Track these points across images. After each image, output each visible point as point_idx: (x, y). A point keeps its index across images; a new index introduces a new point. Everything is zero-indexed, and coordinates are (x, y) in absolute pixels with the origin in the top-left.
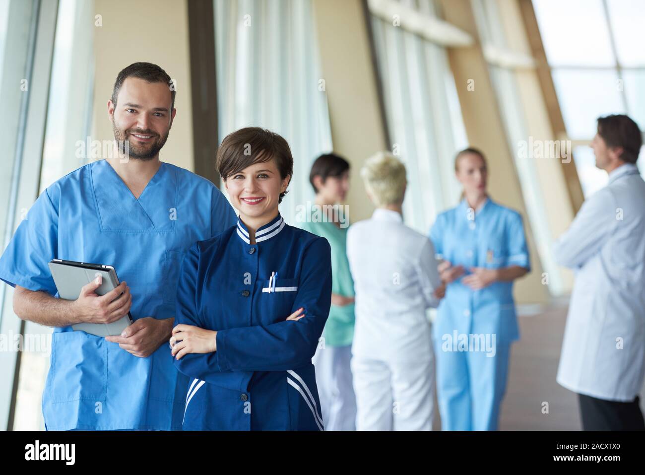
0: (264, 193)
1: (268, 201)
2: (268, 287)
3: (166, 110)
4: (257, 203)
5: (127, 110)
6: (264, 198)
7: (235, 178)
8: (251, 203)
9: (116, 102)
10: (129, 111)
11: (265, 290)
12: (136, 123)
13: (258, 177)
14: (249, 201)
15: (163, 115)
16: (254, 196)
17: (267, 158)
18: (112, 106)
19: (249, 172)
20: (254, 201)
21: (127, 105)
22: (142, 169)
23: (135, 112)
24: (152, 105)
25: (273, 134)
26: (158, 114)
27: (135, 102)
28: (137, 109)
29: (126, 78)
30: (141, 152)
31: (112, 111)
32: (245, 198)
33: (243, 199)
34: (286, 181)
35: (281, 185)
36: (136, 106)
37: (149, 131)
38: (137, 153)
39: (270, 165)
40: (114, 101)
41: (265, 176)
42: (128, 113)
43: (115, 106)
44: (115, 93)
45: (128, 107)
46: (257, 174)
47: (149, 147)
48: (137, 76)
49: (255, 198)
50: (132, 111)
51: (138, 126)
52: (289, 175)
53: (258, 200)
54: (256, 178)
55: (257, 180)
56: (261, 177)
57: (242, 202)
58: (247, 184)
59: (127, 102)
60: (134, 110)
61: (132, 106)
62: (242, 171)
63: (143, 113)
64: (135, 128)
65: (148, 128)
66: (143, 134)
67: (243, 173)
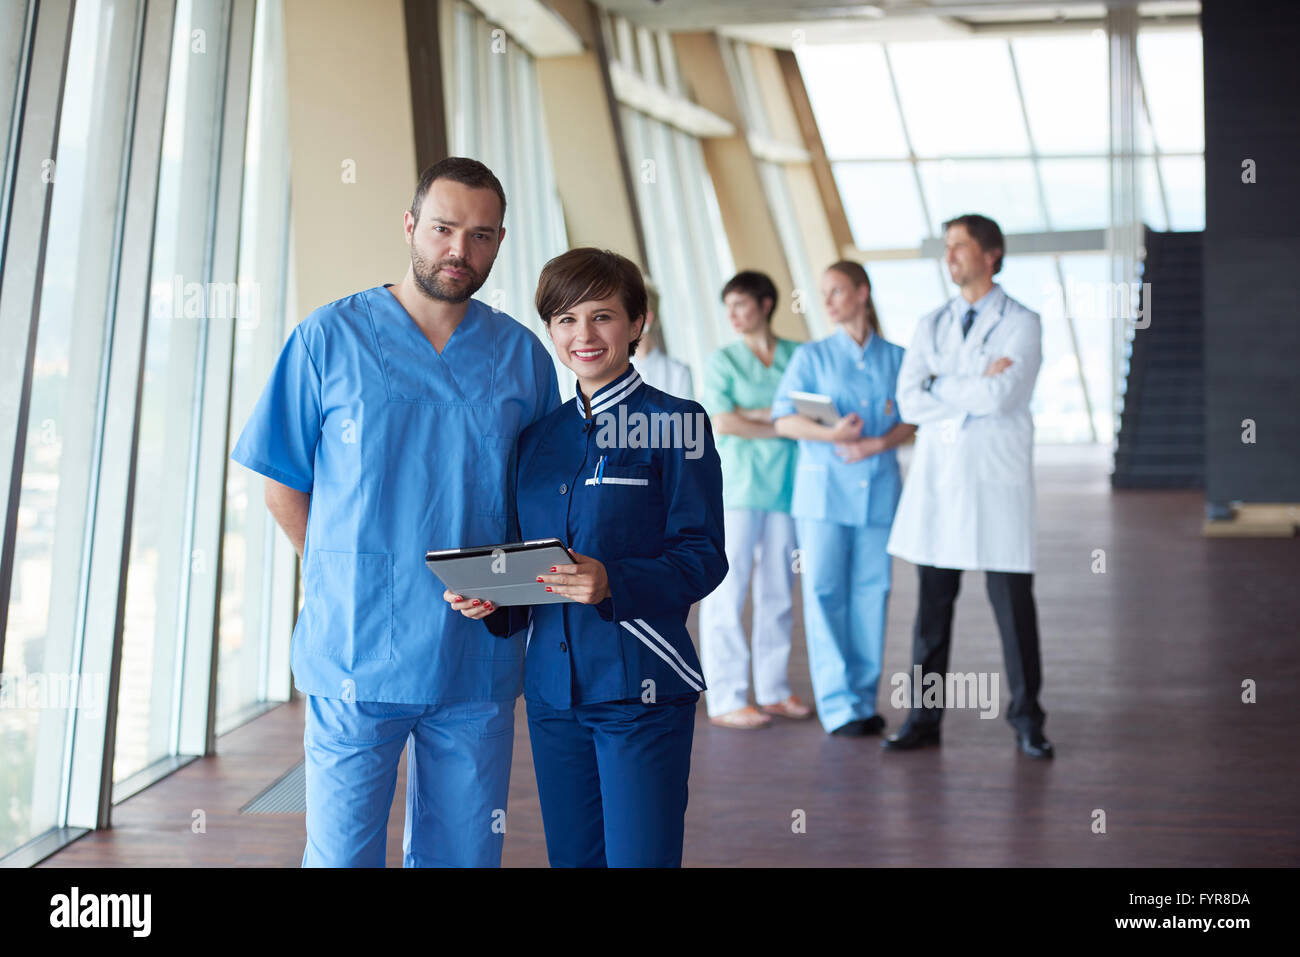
0: (605, 343)
1: (611, 355)
2: (593, 477)
3: (492, 230)
4: (594, 358)
5: (434, 228)
6: (605, 350)
7: (562, 321)
8: (586, 360)
9: (418, 215)
10: (438, 229)
11: (589, 482)
12: (448, 250)
13: (595, 319)
14: (584, 355)
15: (488, 238)
16: (589, 347)
17: (607, 293)
18: (411, 220)
19: (581, 311)
20: (590, 354)
21: (434, 220)
22: (448, 314)
24: (473, 222)
25: (618, 256)
26: (481, 236)
27: (449, 217)
28: (450, 227)
29: (435, 179)
30: (452, 292)
31: (412, 228)
32: (579, 351)
33: (574, 352)
34: (638, 324)
35: (629, 330)
36: (450, 223)
37: (463, 264)
38: (445, 295)
39: (614, 302)
40: (415, 213)
41: (605, 318)
42: (436, 234)
43: (416, 221)
44: (417, 202)
45: (438, 224)
46: (594, 315)
47: (463, 286)
48: (452, 178)
49: (591, 351)
50: (443, 229)
51: (450, 253)
52: (642, 316)
53: (597, 353)
54: (591, 321)
55: (592, 323)
56: (599, 320)
57: (573, 357)
58: (580, 330)
59: (437, 216)
60: (445, 230)
61: (442, 221)
62: (571, 311)
63: (458, 234)
64: (447, 257)
65: (465, 256)
66: (456, 266)
67: (572, 314)
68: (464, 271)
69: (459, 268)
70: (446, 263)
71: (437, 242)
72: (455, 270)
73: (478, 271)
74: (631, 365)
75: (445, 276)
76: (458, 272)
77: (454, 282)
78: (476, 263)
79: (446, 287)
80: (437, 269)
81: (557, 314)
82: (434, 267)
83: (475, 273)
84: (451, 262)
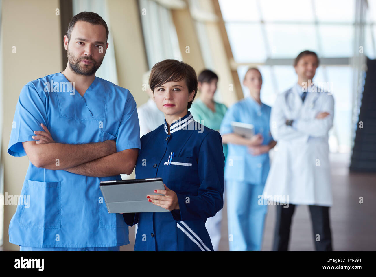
2: (167, 161)
3: (102, 43)
5: (77, 42)
7: (159, 90)
9: (70, 37)
10: (79, 43)
11: (166, 163)
12: (84, 52)
13: (173, 90)
16: (169, 103)
17: (179, 79)
18: (67, 40)
19: (168, 86)
21: (77, 39)
22: (85, 81)
23: (83, 44)
24: (94, 40)
26: (98, 46)
27: (83, 37)
28: (84, 42)
30: (86, 71)
31: (67, 43)
34: (193, 94)
36: (84, 40)
37: (90, 58)
38: (83, 72)
39: (182, 83)
40: (68, 36)
41: (178, 90)
42: (78, 45)
43: (69, 40)
44: (70, 31)
45: (78, 40)
46: (173, 88)
47: (90, 68)
50: (81, 43)
51: (85, 53)
52: (194, 91)
54: (171, 91)
56: (176, 90)
58: (166, 95)
59: (78, 37)
60: (82, 43)
61: (81, 40)
62: (163, 85)
63: (88, 45)
64: (83, 55)
65: (91, 55)
66: (87, 59)
67: (163, 87)
68: (91, 61)
69: (88, 60)
70: (83, 58)
71: (78, 49)
72: (87, 61)
73: (97, 61)
74: (189, 112)
75: (82, 64)
76: (88, 62)
77: (86, 66)
78: (96, 57)
79: (83, 69)
80: (79, 61)
81: (157, 87)
82: (77, 60)
83: (96, 62)
84: (85, 58)
